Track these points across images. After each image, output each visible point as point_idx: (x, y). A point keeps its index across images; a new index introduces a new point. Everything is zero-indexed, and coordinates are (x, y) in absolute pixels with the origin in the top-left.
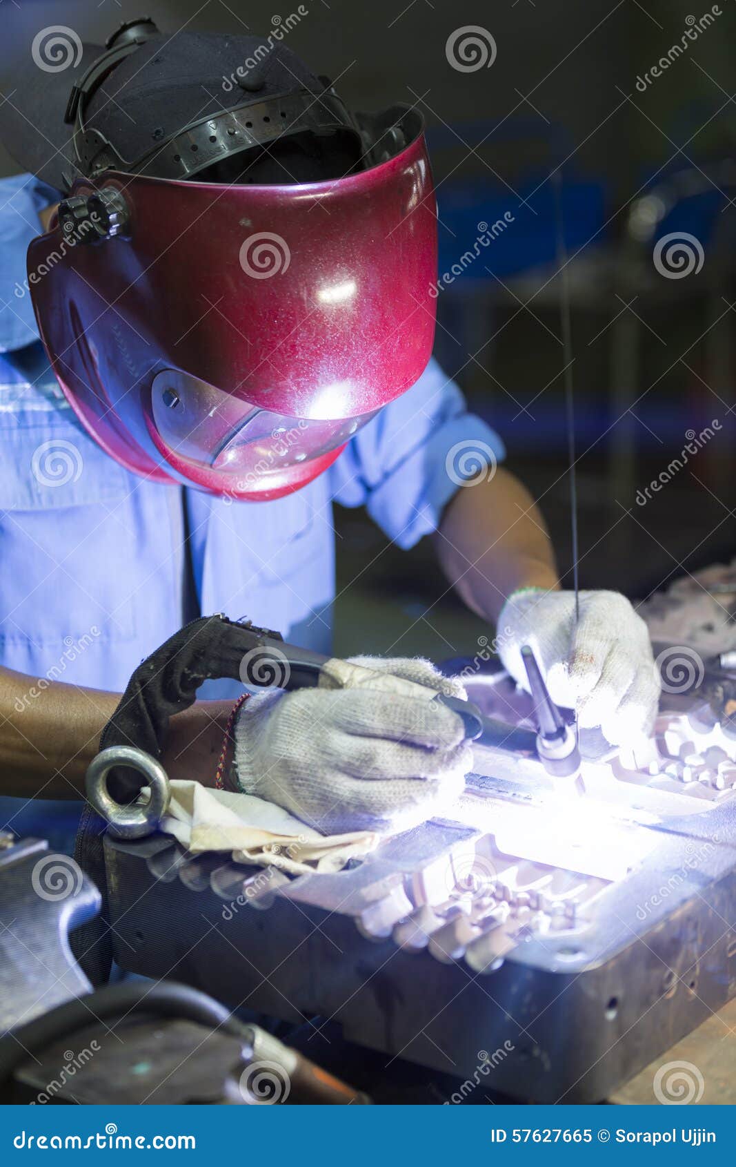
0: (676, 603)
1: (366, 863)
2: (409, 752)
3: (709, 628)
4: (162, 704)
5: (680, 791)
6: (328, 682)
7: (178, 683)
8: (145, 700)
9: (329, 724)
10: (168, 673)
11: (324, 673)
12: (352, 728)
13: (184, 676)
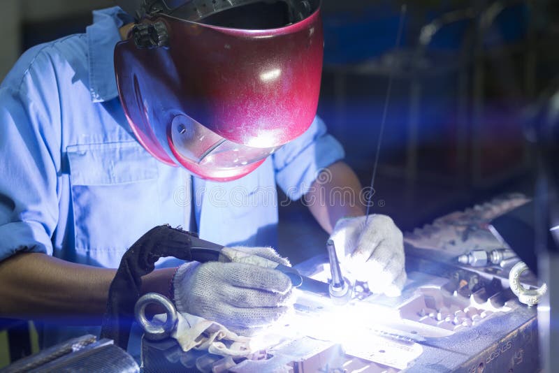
0: (437, 230)
1: (275, 356)
2: (263, 295)
3: (453, 243)
4: (139, 270)
5: (435, 325)
6: (224, 258)
7: (146, 260)
8: (130, 269)
9: (224, 281)
10: (141, 255)
11: (222, 254)
12: (235, 284)
13: (149, 255)
